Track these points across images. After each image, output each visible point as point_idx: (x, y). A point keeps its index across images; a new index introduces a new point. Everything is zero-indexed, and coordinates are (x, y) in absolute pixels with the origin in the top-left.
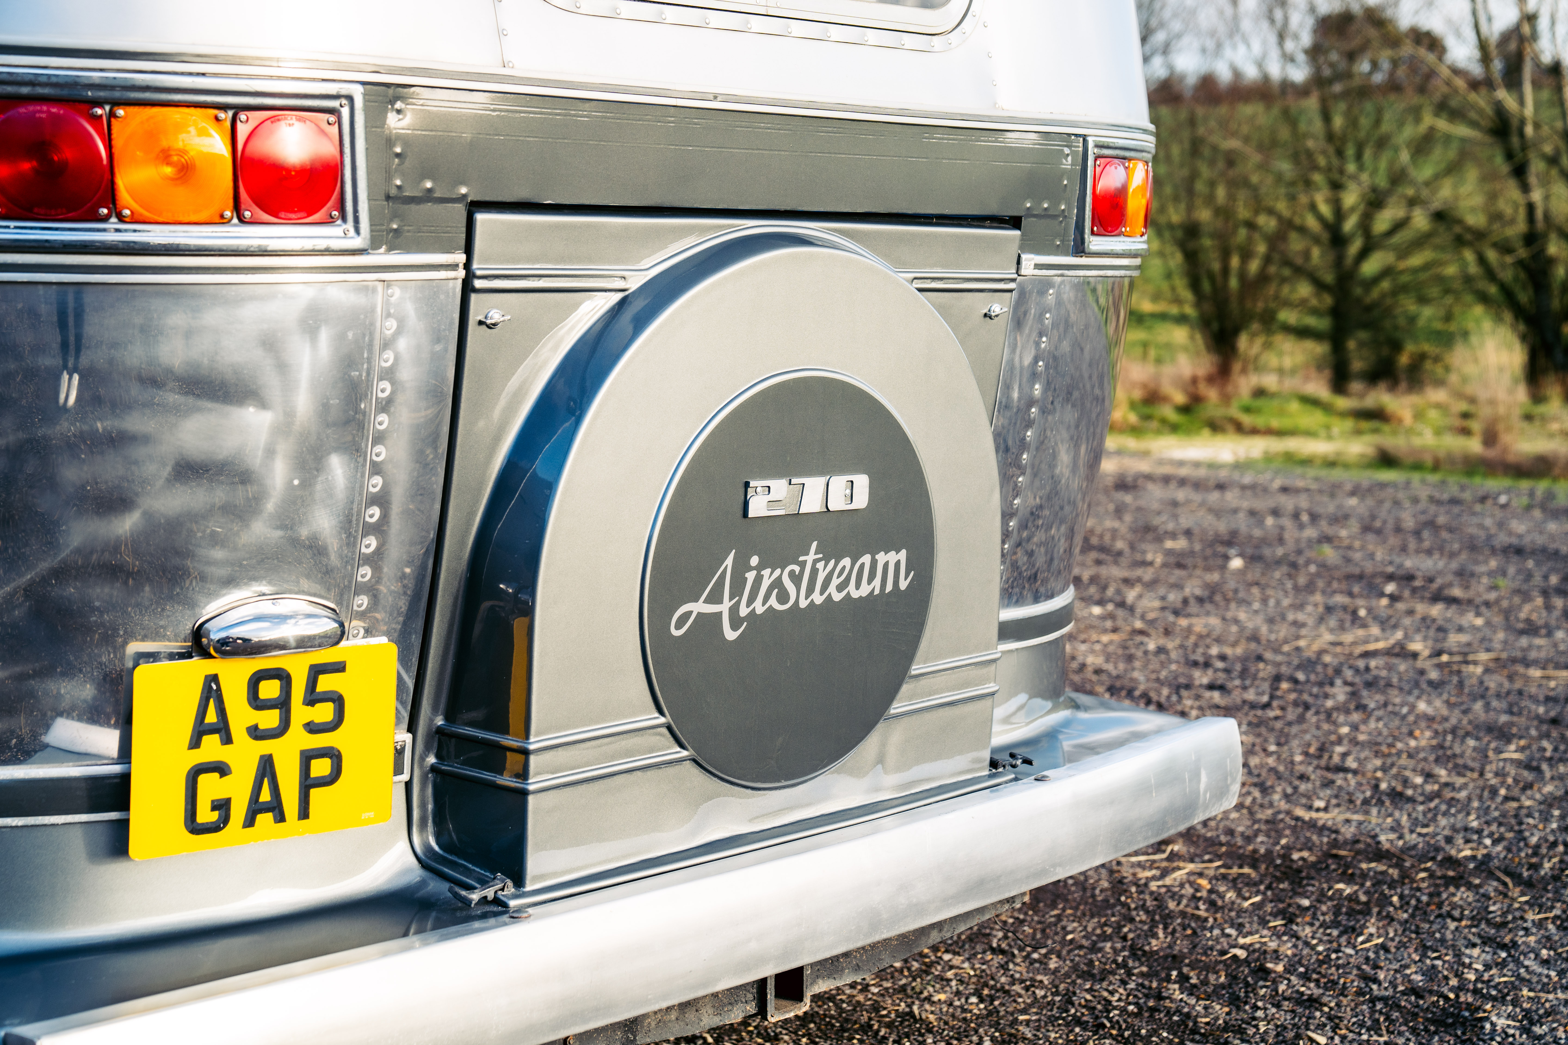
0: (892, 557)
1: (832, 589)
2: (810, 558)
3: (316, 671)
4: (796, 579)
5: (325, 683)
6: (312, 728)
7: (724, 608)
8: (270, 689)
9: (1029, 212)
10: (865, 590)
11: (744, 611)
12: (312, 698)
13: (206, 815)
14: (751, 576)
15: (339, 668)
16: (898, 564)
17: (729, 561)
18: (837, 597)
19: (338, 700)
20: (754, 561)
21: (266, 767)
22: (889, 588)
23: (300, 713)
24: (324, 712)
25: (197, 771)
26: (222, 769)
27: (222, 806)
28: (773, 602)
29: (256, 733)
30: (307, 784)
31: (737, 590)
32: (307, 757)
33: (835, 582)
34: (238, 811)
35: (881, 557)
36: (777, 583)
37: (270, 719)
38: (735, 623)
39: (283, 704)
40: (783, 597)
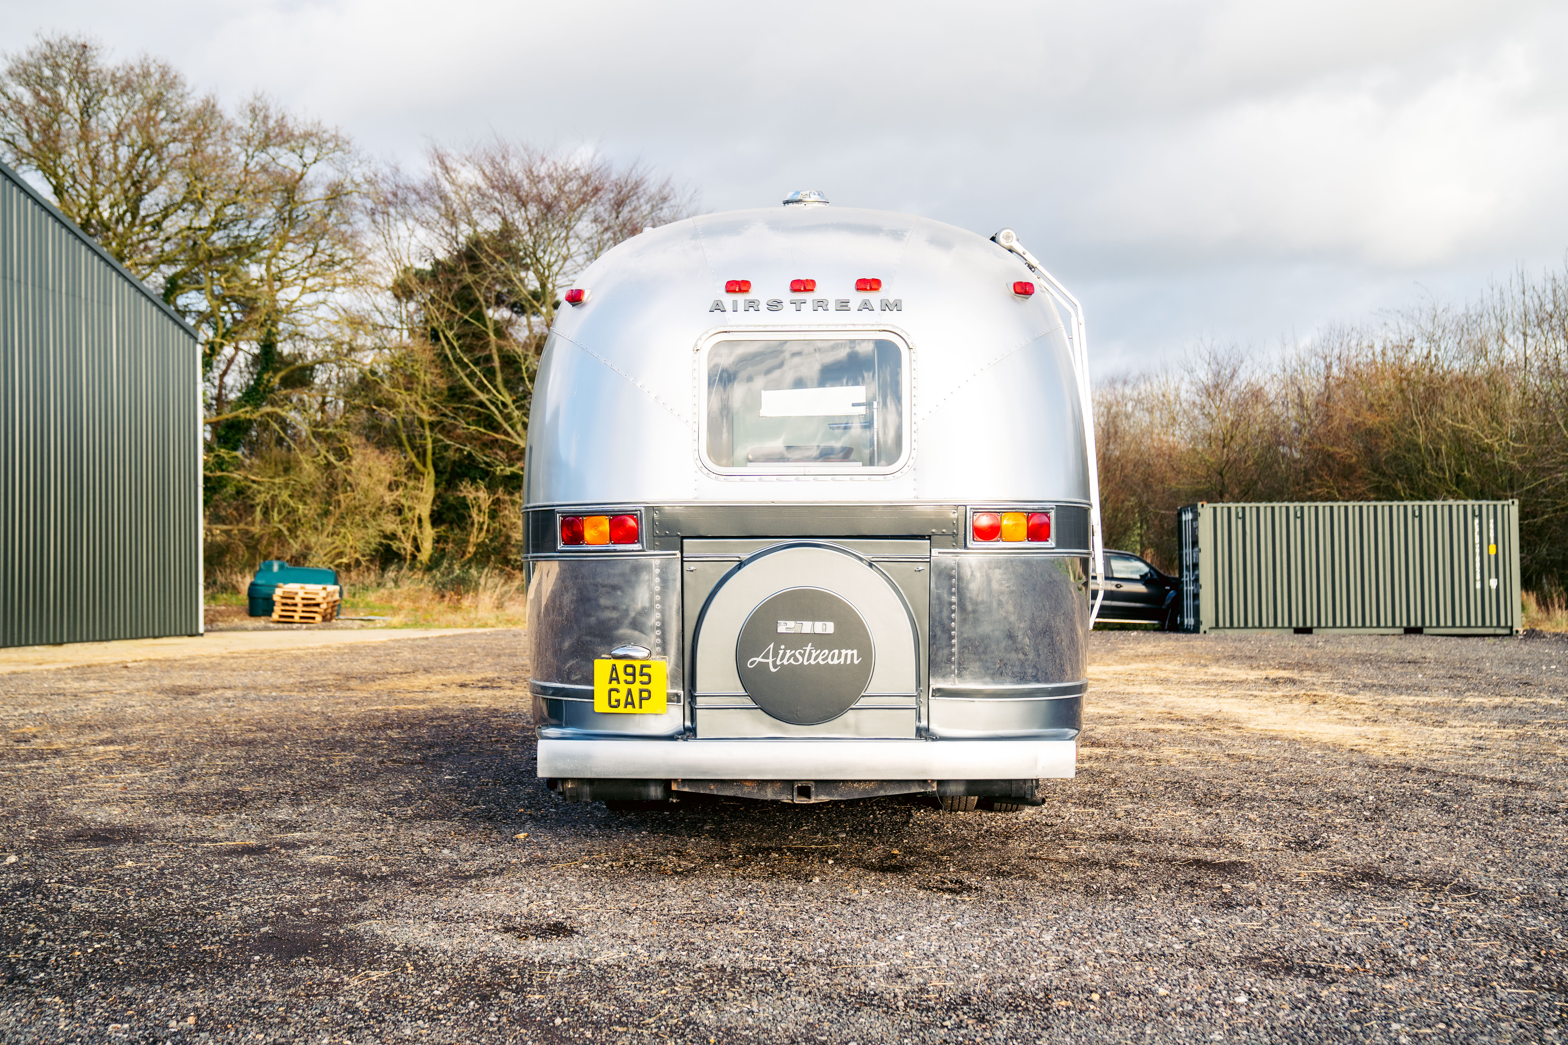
0: (850, 652)
1: (820, 659)
2: (808, 648)
3: (642, 667)
4: (803, 655)
5: (645, 670)
6: (642, 683)
7: (770, 660)
8: (630, 670)
9: (934, 534)
10: (836, 662)
11: (778, 663)
12: (642, 674)
13: (614, 703)
14: (781, 652)
15: (649, 666)
16: (852, 655)
17: (772, 646)
18: (822, 663)
19: (649, 676)
20: (783, 647)
21: (629, 692)
22: (849, 662)
23: (639, 678)
24: (645, 679)
25: (611, 690)
26: (617, 691)
27: (618, 701)
28: (792, 661)
29: (626, 682)
30: (641, 699)
31: (775, 655)
32: (641, 691)
33: (821, 657)
34: (622, 703)
35: (844, 652)
36: (794, 655)
37: (630, 679)
38: (775, 666)
39: (634, 675)
40: (796, 660)
